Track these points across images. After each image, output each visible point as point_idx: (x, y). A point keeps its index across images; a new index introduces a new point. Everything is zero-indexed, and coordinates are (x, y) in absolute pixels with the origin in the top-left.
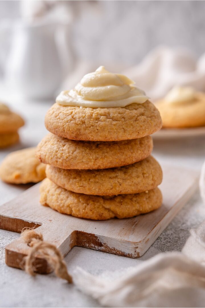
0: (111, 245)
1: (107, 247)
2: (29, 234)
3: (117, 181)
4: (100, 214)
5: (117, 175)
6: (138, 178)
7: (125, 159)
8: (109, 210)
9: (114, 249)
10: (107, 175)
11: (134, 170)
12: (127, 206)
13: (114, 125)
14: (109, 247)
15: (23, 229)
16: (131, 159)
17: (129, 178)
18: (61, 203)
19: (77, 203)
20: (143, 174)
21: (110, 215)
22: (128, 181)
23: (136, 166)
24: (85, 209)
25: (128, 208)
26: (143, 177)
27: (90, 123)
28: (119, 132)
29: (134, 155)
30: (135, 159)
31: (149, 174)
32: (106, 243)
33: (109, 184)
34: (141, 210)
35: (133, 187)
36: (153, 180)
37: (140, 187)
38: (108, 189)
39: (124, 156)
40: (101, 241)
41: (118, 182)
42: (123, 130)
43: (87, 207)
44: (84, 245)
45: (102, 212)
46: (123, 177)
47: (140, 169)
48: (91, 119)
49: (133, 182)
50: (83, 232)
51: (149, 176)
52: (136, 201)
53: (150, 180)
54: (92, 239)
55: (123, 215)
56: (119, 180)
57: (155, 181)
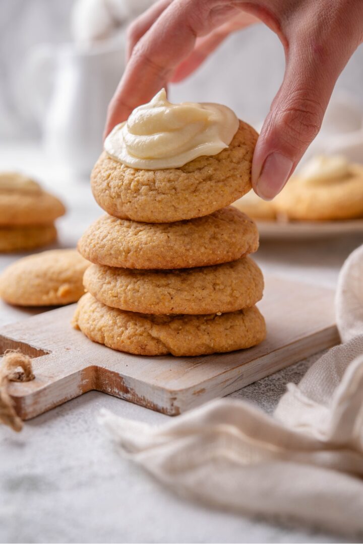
0: (140, 392)
1: (134, 394)
2: (10, 361)
3: (166, 292)
4: (142, 346)
5: (170, 282)
6: (203, 289)
8: (158, 341)
9: (144, 400)
10: (154, 282)
11: (199, 278)
12: (187, 337)
13: (159, 201)
14: (137, 395)
15: (5, 352)
17: (187, 288)
19: (112, 326)
20: (215, 285)
21: (158, 349)
22: (186, 293)
23: (205, 272)
24: (120, 335)
25: (188, 339)
26: (213, 289)
27: (127, 197)
28: (167, 212)
31: (226, 286)
32: (134, 388)
33: (155, 295)
34: (212, 345)
35: (193, 304)
36: (231, 295)
37: (206, 305)
38: (152, 304)
40: (127, 384)
41: (169, 293)
42: (173, 208)
43: (125, 332)
44: (105, 389)
45: (145, 342)
46: (179, 286)
47: (210, 277)
48: (129, 191)
49: (193, 295)
50: (104, 369)
51: (224, 288)
52: (204, 331)
53: (226, 296)
54: (116, 381)
55: (180, 351)
56: (170, 290)
57: (237, 297)
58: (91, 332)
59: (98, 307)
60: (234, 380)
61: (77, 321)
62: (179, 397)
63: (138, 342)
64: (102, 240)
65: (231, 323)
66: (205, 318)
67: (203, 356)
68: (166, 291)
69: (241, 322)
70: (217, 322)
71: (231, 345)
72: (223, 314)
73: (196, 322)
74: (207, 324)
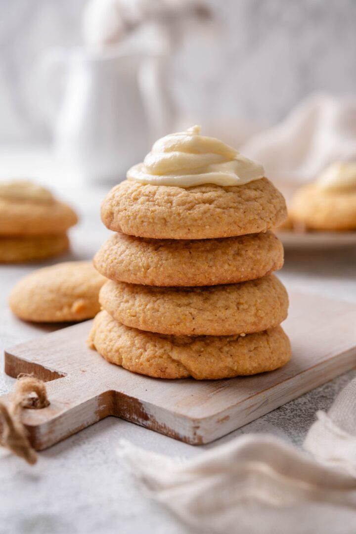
0: (161, 419)
1: (154, 422)
3: (188, 312)
4: (162, 369)
5: (191, 301)
6: (226, 309)
7: (195, 275)
8: (178, 363)
9: (165, 427)
10: (175, 301)
11: (222, 297)
12: (209, 360)
14: (157, 423)
15: (18, 376)
16: (207, 276)
17: (210, 308)
18: (109, 346)
19: (130, 347)
20: (238, 304)
21: (179, 372)
22: (208, 313)
23: (228, 291)
24: (139, 357)
25: (211, 362)
26: (236, 308)
29: (214, 270)
30: (216, 277)
31: (250, 306)
32: (154, 415)
33: (175, 315)
34: (235, 368)
35: (216, 325)
36: (256, 315)
37: (229, 325)
38: (173, 324)
39: (193, 270)
40: (146, 411)
41: (191, 313)
43: (143, 354)
44: (123, 415)
45: (165, 365)
46: (201, 305)
47: (233, 296)
49: (216, 315)
50: (122, 394)
51: (249, 308)
52: (227, 353)
53: (251, 316)
54: (135, 406)
55: (202, 374)
56: (192, 310)
57: (262, 318)
58: (108, 352)
59: (115, 326)
60: (259, 405)
61: (93, 340)
62: (202, 425)
63: (158, 365)
64: (120, 255)
65: (255, 344)
66: (228, 340)
67: (226, 379)
68: (187, 310)
69: (266, 343)
70: (240, 344)
71: (256, 367)
72: (247, 335)
73: (218, 344)
74: (230, 345)
